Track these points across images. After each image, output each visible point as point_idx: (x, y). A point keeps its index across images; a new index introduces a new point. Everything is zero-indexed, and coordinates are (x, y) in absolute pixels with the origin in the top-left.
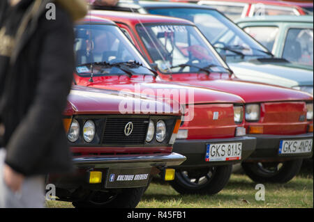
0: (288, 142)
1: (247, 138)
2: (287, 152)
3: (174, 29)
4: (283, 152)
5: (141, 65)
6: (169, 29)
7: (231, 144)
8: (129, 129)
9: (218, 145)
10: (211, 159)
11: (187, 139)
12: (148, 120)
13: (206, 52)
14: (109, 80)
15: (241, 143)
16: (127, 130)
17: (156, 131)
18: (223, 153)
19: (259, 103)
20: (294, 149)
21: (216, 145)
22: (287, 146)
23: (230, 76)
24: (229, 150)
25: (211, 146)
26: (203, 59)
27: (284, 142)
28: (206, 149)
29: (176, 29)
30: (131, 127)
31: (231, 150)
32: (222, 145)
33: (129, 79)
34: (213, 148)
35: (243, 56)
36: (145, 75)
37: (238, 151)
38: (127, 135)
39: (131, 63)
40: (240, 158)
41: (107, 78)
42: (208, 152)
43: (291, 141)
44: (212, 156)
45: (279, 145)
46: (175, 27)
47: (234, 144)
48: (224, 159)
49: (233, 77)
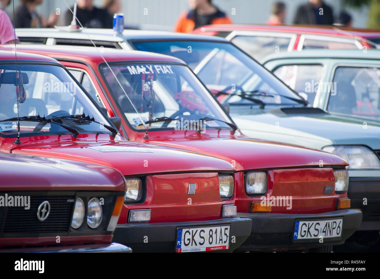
0: (307, 223)
1: (239, 219)
2: (305, 237)
3: (154, 68)
4: (299, 237)
5: (93, 120)
6: (147, 70)
7: (214, 229)
8: (44, 210)
9: (195, 230)
10: (184, 249)
11: (150, 222)
12: (74, 197)
13: (199, 100)
14: (45, 141)
15: (229, 227)
16: (41, 213)
17: (87, 212)
18: (202, 241)
19: (265, 171)
20: (316, 233)
21: (191, 230)
22: (305, 228)
23: (233, 133)
24: (211, 236)
25: (184, 231)
26: (196, 109)
27: (301, 223)
28: (177, 235)
29: (158, 70)
30: (47, 208)
31: (214, 236)
32: (199, 229)
33: (74, 139)
34: (186, 235)
35: (263, 105)
36: (98, 134)
37: (224, 238)
38: (42, 219)
39: (78, 117)
40: (227, 248)
41: (42, 138)
42: (180, 240)
43: (311, 223)
44: (186, 245)
45: (294, 228)
46: (156, 66)
47: (219, 228)
48: (203, 249)
49: (237, 134)
